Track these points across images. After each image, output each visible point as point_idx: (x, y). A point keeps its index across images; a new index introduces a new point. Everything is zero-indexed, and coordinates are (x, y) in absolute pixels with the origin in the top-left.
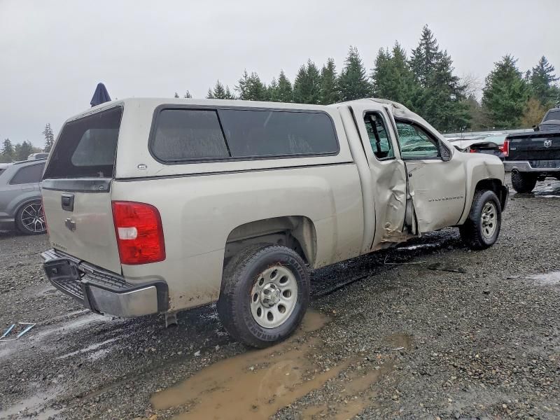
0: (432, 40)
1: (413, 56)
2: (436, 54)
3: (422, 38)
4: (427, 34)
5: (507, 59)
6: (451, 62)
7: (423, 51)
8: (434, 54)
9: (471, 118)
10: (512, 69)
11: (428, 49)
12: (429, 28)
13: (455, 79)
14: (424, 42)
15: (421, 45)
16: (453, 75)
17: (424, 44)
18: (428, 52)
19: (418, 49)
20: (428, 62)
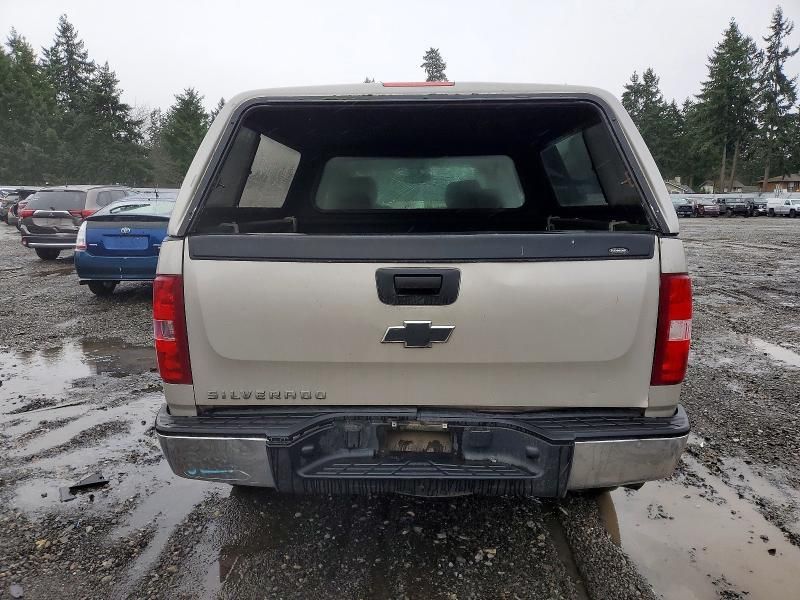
0: (76, 41)
1: (44, 58)
2: (85, 64)
3: (59, 34)
4: (66, 29)
5: (190, 94)
6: (116, 82)
7: (62, 55)
8: (81, 62)
9: (152, 169)
10: (197, 108)
11: (70, 53)
12: (69, 21)
13: (124, 107)
14: (63, 40)
15: (58, 44)
16: (122, 101)
17: (63, 44)
18: (70, 58)
19: (52, 49)
20: (73, 74)
